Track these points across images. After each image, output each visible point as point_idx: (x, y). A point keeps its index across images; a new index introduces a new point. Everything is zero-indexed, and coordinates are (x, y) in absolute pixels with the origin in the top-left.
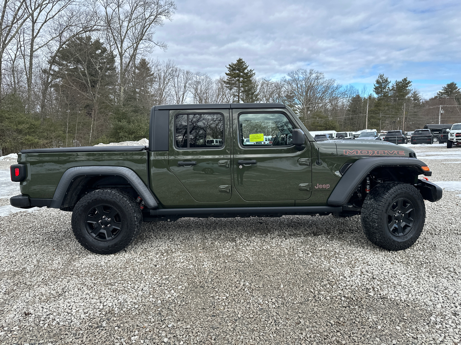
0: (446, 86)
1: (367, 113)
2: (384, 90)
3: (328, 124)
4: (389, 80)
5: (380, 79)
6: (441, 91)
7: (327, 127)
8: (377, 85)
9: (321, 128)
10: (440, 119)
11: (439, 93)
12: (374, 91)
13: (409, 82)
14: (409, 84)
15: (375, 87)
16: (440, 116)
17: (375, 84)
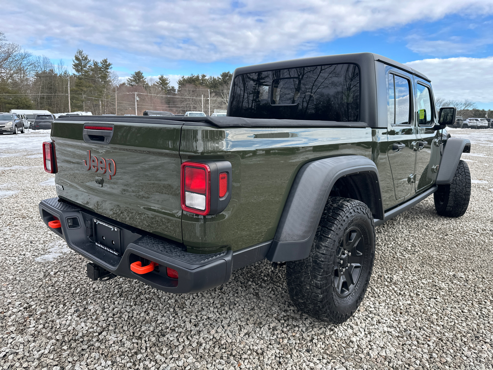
0: (134, 74)
1: (69, 93)
2: (85, 69)
3: (21, 102)
4: (89, 58)
5: (79, 55)
6: (130, 78)
7: (19, 105)
8: (77, 62)
9: (10, 105)
10: (136, 105)
11: (128, 80)
12: (73, 68)
13: (109, 65)
14: (109, 66)
15: (74, 64)
16: (136, 103)
17: (75, 61)
